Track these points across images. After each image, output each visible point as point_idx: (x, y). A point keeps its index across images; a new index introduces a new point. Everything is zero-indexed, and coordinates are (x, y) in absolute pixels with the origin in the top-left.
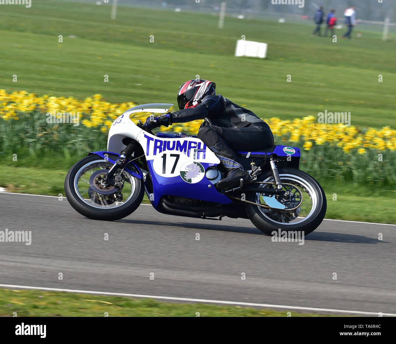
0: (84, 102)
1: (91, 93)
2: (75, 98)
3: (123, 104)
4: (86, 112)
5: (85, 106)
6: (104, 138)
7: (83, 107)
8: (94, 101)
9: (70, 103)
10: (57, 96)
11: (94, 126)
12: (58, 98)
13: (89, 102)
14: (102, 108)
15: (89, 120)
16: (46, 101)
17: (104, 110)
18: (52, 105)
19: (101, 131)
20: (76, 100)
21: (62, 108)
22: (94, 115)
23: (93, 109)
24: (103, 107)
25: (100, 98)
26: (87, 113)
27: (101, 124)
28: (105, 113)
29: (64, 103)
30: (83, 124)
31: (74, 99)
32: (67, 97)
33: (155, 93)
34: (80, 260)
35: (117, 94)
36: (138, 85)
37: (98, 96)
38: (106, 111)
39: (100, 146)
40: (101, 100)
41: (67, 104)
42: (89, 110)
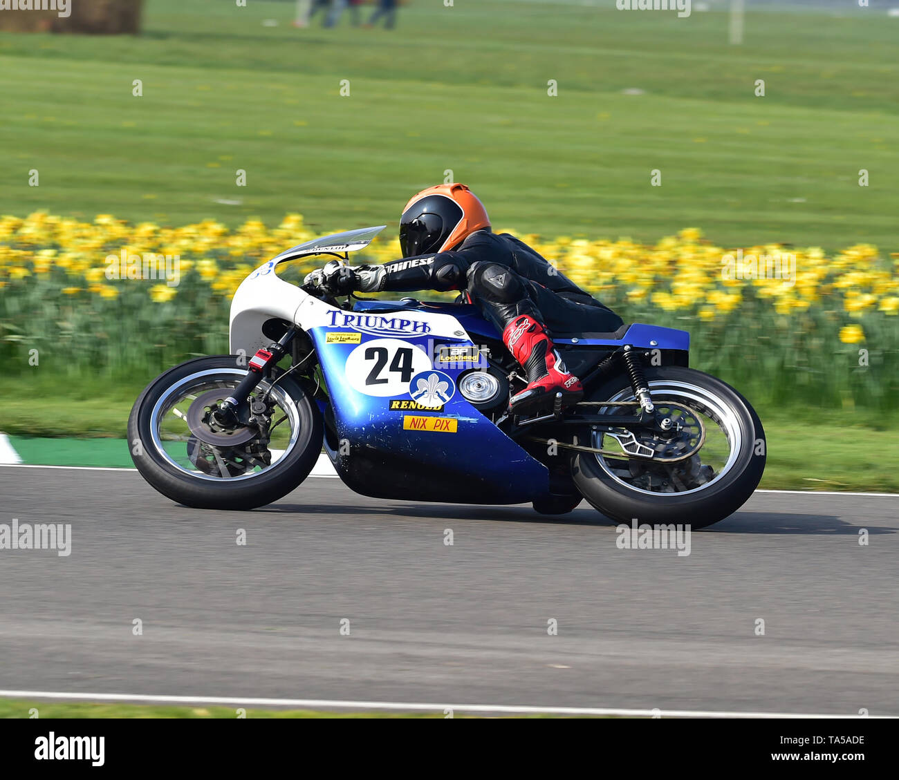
0: (656, 248)
1: (675, 226)
2: (636, 239)
3: (754, 248)
4: (661, 273)
5: (659, 258)
6: (708, 335)
7: (653, 262)
8: (682, 245)
9: (621, 255)
10: (591, 238)
11: (683, 307)
12: (593, 243)
13: (668, 249)
14: (700, 262)
15: (670, 291)
16: (564, 252)
17: (705, 266)
18: (577, 260)
19: (701, 318)
20: (638, 246)
21: (602, 265)
22: (681, 280)
23: (678, 265)
24: (703, 258)
25: (698, 236)
26: (662, 275)
27: (701, 302)
28: (711, 274)
29: (607, 253)
30: (653, 304)
31: (634, 243)
32: (614, 240)
33: (839, 218)
34: (653, 635)
35: (744, 225)
36: (796, 200)
37: (691, 233)
38: (712, 269)
39: (699, 356)
40: (702, 242)
41: (615, 257)
42: (671, 267)
